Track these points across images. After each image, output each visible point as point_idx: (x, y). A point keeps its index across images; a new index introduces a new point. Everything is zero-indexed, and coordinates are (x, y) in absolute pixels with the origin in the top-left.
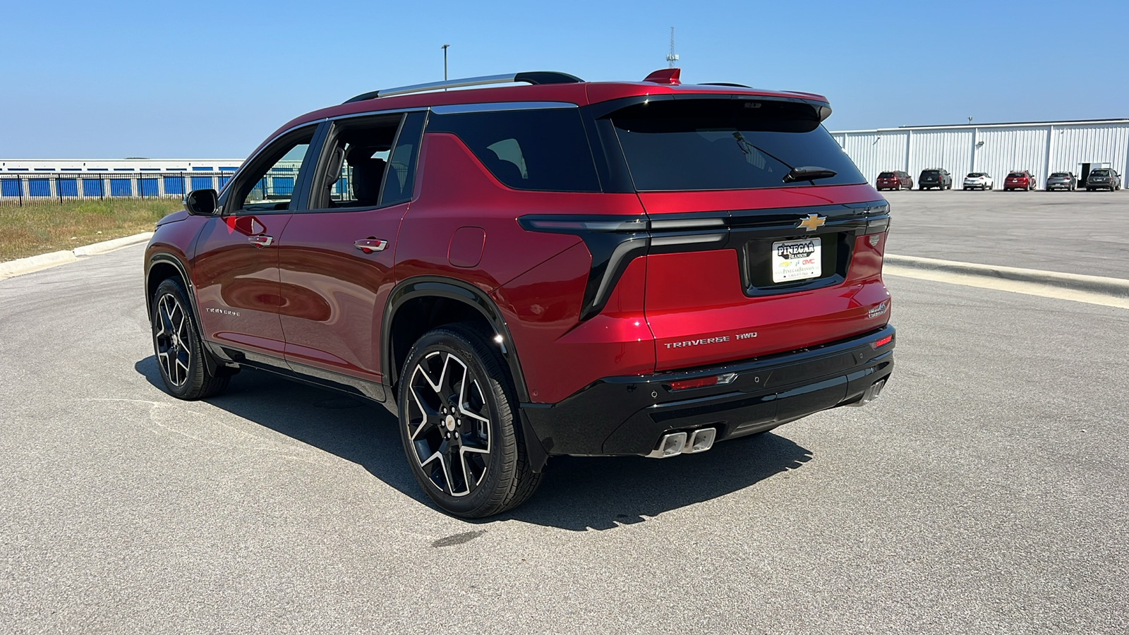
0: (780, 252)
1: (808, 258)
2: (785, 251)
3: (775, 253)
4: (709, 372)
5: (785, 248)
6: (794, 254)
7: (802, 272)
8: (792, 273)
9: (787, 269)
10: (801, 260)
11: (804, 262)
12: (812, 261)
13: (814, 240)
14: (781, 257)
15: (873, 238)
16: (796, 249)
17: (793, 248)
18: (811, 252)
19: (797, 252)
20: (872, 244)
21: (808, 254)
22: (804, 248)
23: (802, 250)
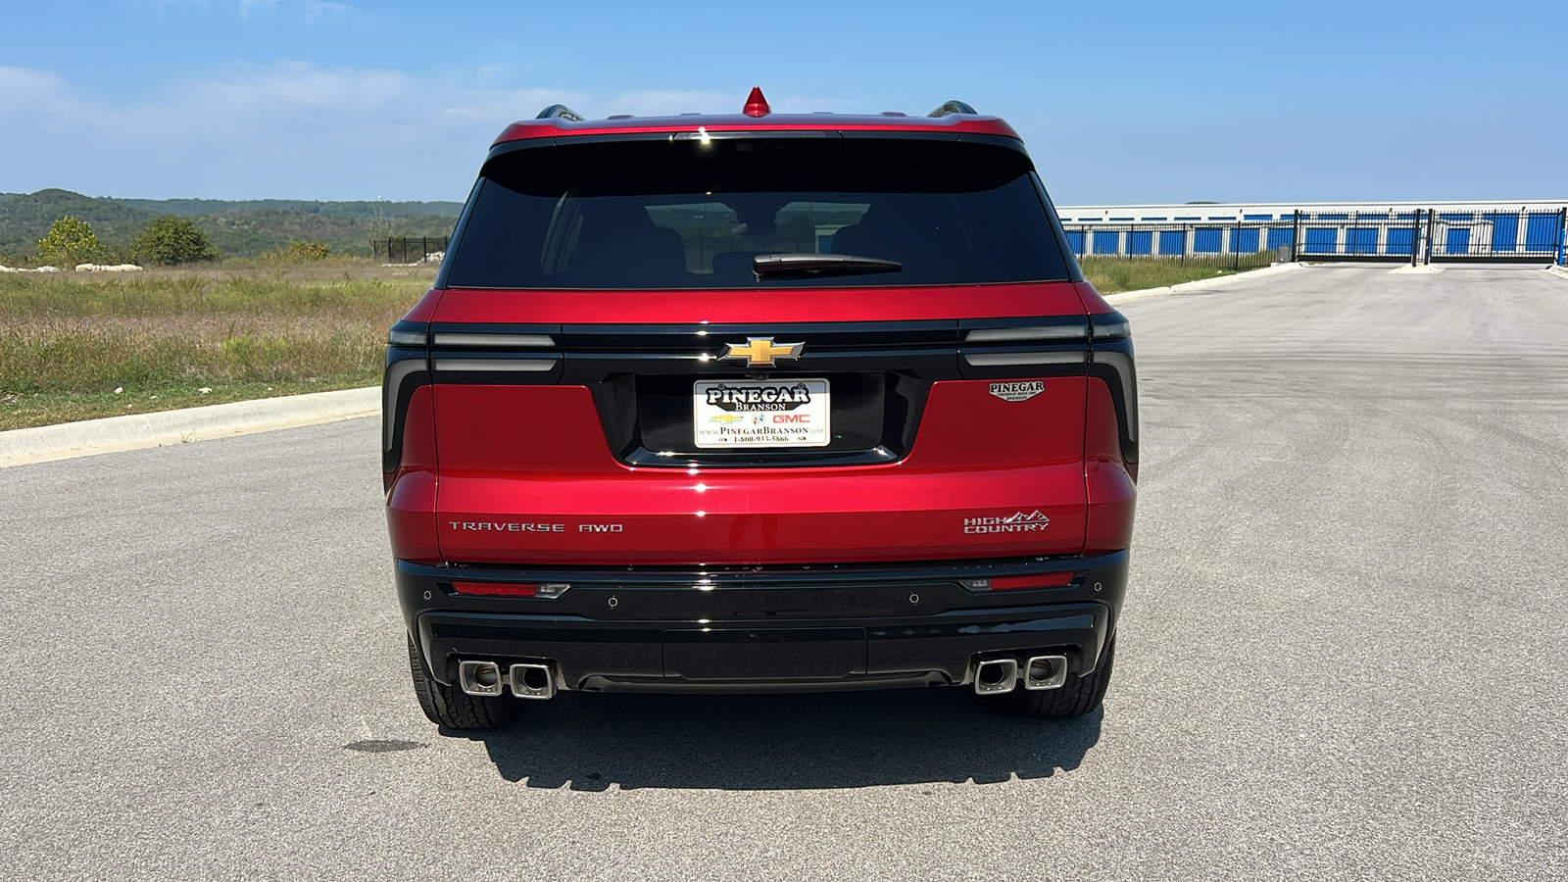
0: (713, 399)
1: (791, 413)
2: (726, 397)
3: (700, 400)
4: (524, 576)
5: (726, 392)
6: (750, 404)
7: (770, 436)
9: (728, 426)
10: (769, 415)
11: (777, 419)
12: (803, 419)
13: (808, 383)
14: (715, 406)
15: (1005, 387)
16: (756, 396)
17: (747, 394)
18: (802, 402)
19: (759, 400)
20: (1005, 398)
21: (791, 406)
22: (778, 394)
23: (773, 398)
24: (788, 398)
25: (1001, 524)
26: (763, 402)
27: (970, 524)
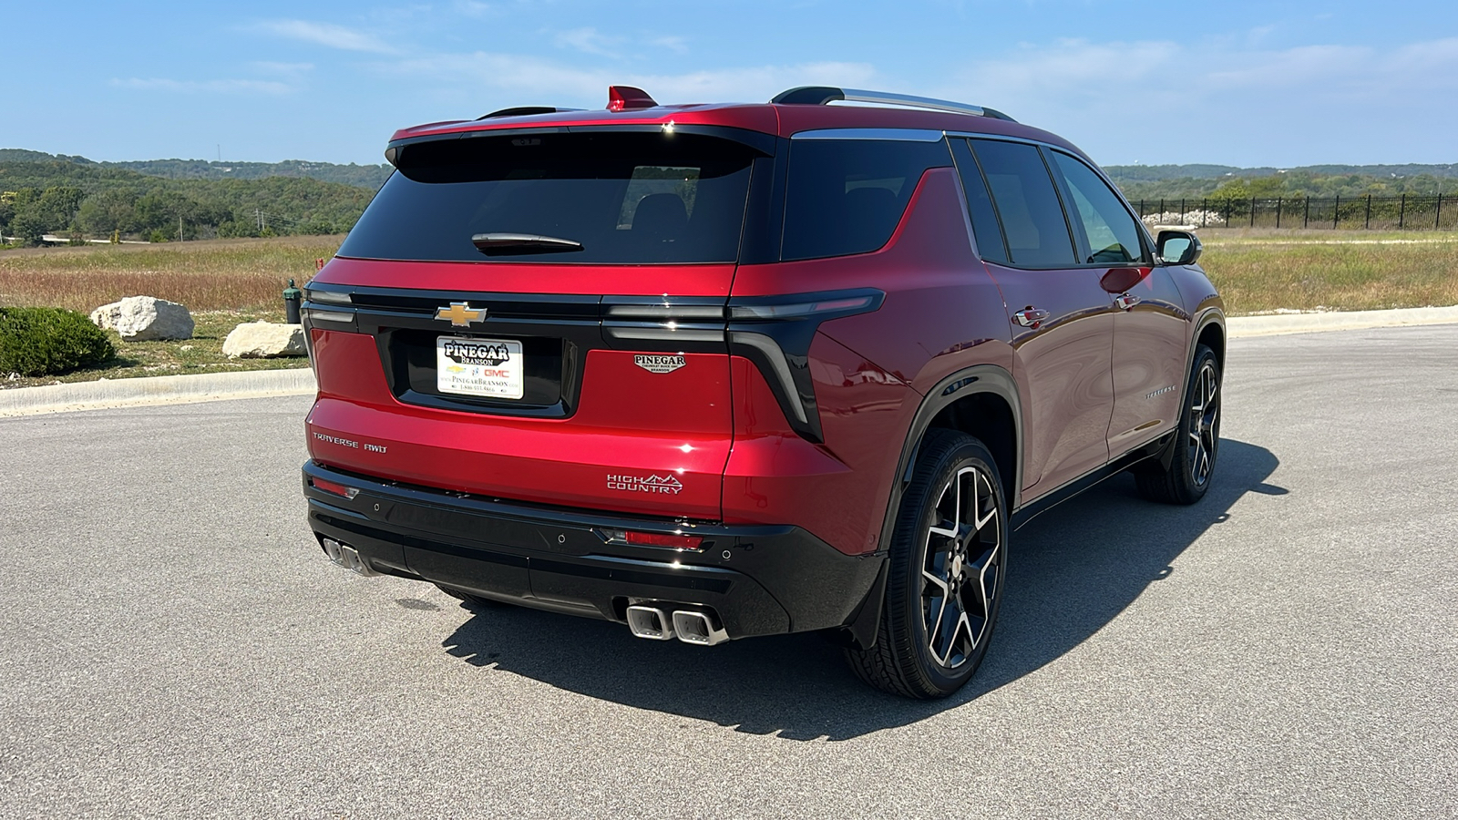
0: (449, 351)
1: (496, 368)
2: (456, 351)
3: (441, 352)
5: (456, 347)
6: (470, 358)
7: (483, 386)
8: (467, 385)
9: (458, 376)
10: (482, 368)
11: (488, 373)
12: (505, 374)
13: (509, 344)
14: (450, 359)
15: (648, 359)
16: (474, 352)
17: (469, 349)
18: (503, 360)
19: (475, 356)
20: (649, 369)
21: (497, 362)
22: (488, 351)
23: (485, 354)
24: (495, 357)
25: (638, 483)
26: (478, 358)
27: (612, 480)
